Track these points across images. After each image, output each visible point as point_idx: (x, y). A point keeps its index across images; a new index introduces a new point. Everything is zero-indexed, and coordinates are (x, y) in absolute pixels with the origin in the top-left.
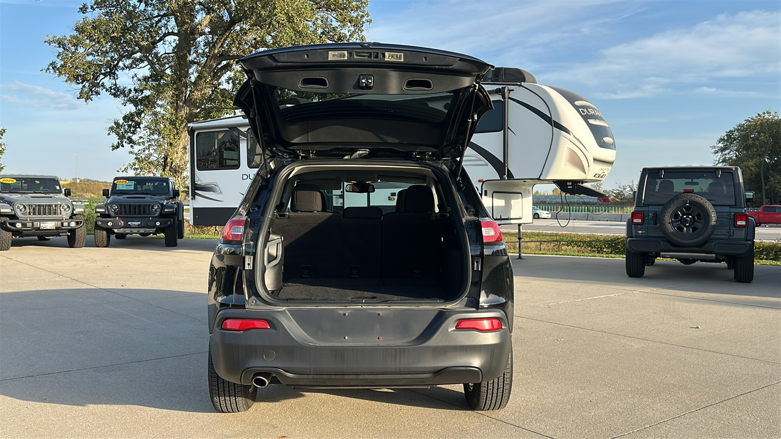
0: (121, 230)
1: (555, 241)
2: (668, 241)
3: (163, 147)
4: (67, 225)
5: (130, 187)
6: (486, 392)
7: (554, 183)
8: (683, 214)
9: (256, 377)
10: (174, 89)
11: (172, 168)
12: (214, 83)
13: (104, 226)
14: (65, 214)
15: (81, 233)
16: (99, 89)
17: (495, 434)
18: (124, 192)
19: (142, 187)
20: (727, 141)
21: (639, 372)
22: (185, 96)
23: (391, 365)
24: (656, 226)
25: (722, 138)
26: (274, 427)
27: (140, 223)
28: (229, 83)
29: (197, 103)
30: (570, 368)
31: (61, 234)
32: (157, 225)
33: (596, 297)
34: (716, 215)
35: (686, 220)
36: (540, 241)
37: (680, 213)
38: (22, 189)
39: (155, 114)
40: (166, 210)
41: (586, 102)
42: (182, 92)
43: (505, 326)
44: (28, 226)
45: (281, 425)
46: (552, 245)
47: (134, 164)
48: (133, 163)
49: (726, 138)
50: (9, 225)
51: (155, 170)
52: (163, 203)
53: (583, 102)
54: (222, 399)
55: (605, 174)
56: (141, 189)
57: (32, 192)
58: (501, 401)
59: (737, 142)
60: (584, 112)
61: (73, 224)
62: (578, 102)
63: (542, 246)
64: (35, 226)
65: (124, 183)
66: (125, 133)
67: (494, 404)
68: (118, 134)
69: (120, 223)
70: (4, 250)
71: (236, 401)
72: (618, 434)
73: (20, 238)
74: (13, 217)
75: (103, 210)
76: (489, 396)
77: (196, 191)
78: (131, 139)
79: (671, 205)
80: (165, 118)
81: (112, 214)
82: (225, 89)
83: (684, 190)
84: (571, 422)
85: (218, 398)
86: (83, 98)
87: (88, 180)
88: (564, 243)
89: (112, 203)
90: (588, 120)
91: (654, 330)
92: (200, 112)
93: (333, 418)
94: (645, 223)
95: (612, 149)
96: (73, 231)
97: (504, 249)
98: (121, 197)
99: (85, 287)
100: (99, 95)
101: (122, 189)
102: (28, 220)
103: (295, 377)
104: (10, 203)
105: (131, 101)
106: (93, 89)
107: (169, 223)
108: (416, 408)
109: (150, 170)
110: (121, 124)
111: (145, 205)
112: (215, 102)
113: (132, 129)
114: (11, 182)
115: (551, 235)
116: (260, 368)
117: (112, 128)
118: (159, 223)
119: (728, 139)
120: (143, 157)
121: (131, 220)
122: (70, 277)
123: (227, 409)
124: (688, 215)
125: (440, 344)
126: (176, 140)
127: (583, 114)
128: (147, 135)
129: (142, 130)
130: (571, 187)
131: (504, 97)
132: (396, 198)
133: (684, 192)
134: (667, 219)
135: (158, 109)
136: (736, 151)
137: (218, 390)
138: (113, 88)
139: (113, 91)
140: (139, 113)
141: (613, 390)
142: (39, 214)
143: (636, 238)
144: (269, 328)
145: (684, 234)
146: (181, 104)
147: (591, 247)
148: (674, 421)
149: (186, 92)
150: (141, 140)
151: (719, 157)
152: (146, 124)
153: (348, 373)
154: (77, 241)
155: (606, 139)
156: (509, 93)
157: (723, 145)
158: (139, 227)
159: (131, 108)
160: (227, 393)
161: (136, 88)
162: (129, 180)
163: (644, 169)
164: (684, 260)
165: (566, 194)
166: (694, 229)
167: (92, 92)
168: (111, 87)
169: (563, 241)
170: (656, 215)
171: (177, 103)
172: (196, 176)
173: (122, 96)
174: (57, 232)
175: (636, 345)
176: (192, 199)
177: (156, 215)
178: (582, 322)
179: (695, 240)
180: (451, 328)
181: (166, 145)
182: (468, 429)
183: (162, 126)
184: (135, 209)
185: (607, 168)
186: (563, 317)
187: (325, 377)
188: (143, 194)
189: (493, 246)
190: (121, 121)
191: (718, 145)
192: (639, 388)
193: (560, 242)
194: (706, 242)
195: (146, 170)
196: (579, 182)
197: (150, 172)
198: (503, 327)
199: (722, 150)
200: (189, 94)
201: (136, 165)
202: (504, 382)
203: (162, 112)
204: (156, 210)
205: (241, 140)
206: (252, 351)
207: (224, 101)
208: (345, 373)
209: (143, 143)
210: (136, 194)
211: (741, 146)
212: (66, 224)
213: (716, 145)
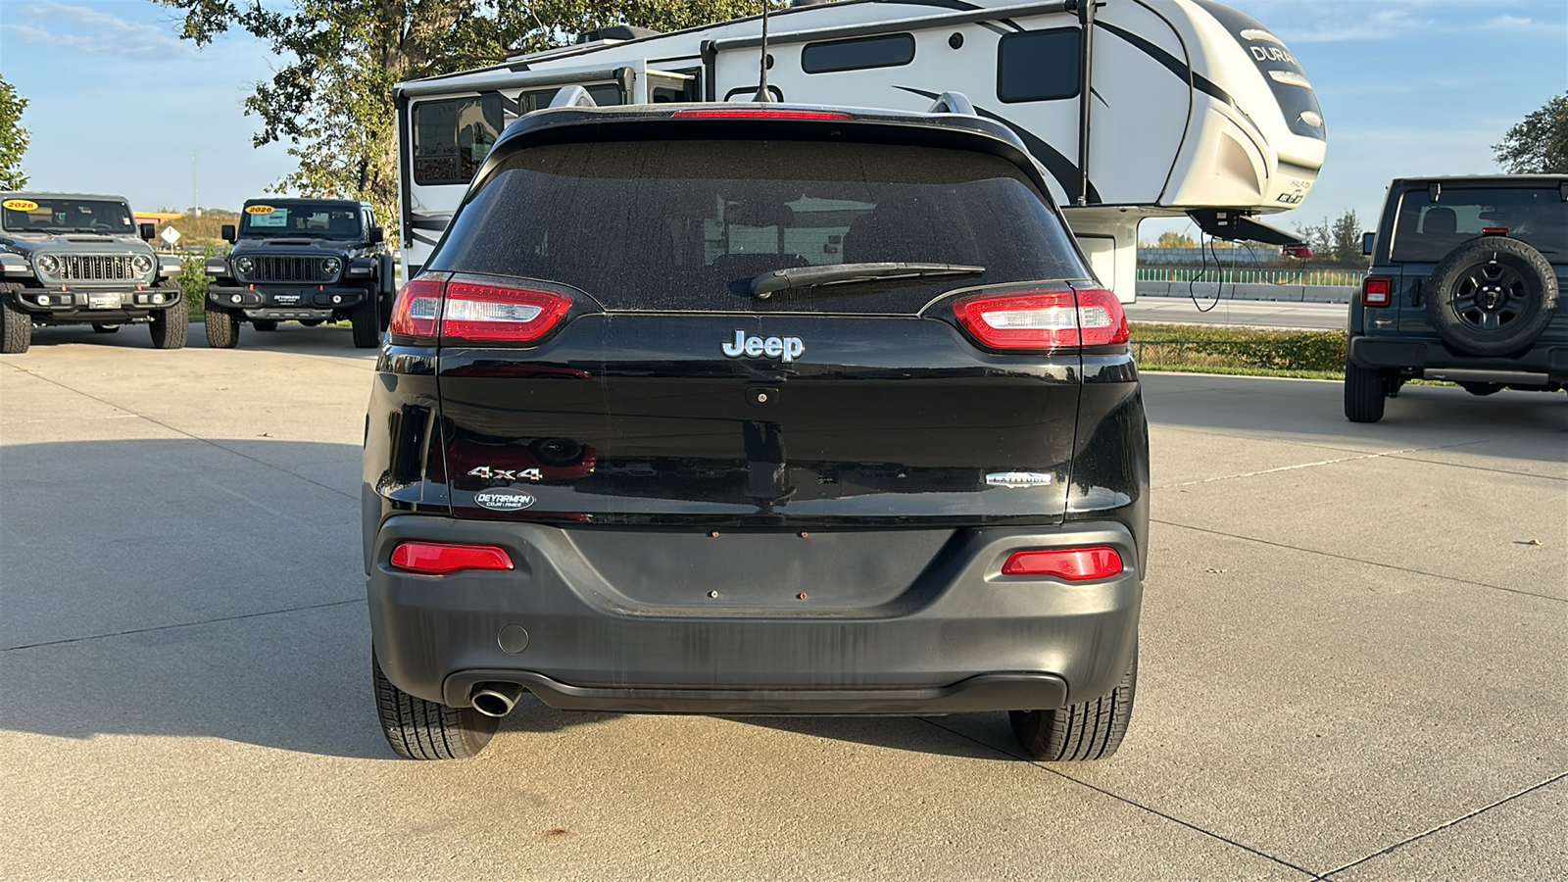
0: (261, 313)
1: (1171, 342)
2: (1444, 343)
3: (359, 141)
4: (146, 301)
5: (278, 220)
6: (1068, 721)
7: (1189, 213)
8: (1483, 282)
9: (481, 691)
10: (379, 16)
11: (377, 185)
12: (461, 5)
13: (227, 304)
14: (143, 276)
15: (177, 316)
16: (226, 19)
17: (1092, 830)
18: (265, 232)
19: (305, 221)
20: (1528, 134)
21: (1421, 655)
22: (402, 34)
23: (831, 666)
24: (1418, 309)
25: (1517, 127)
26: (538, 802)
27: (298, 297)
28: (492, 6)
29: (425, 48)
30: (1254, 646)
31: (134, 320)
32: (335, 301)
33: (1285, 468)
34: (1556, 286)
35: (1488, 297)
36: (1141, 343)
37: (1474, 280)
38: (55, 223)
39: (340, 71)
40: (353, 271)
41: (1264, 33)
42: (395, 25)
43: (1131, 565)
44: (63, 302)
45: (557, 799)
46: (1166, 350)
47: (300, 176)
48: (296, 174)
49: (1525, 129)
50: (23, 298)
51: (343, 189)
52: (346, 257)
53: (1259, 31)
54: (409, 731)
55: (1300, 194)
56: (303, 227)
57: (73, 229)
58: (1105, 737)
59: (1548, 138)
60: (1261, 55)
61: (159, 299)
62: (1247, 31)
63: (1143, 352)
64: (77, 303)
65: (266, 212)
66: (280, 110)
67: (1087, 748)
68: (265, 113)
69: (257, 298)
70: (15, 352)
71: (443, 736)
72: (1405, 832)
73: (49, 327)
74: (33, 282)
75: (222, 270)
76: (1076, 731)
77: (414, 230)
78: (293, 124)
79: (1454, 261)
80: (360, 78)
81: (241, 278)
82: (483, 18)
83: (1486, 229)
84: (1280, 798)
85: (399, 729)
86: (190, 37)
87: (220, 212)
88: (1190, 345)
89: (239, 254)
90: (1270, 72)
91: (1432, 547)
92: (432, 67)
93: (685, 777)
94: (1393, 304)
95: (1318, 138)
96: (159, 313)
97: (1131, 364)
98: (259, 243)
99: (163, 434)
100: (224, 32)
101: (261, 224)
102: (64, 289)
103: (582, 694)
104: (25, 253)
105: (291, 43)
106: (212, 19)
107: (360, 298)
108: (891, 750)
109: (333, 188)
110: (271, 92)
111: (309, 259)
112: (464, 46)
113: (295, 103)
114: (27, 209)
115: (1159, 329)
116: (488, 672)
117: (252, 101)
118: (340, 298)
119: (1529, 131)
120: (318, 161)
121: (282, 290)
122: (139, 411)
123: (424, 753)
124: (1492, 284)
125: (963, 615)
126: (383, 127)
127: (1259, 59)
128: (324, 116)
129: (314, 104)
130: (1226, 223)
131: (1083, 21)
132: (840, 247)
133: (1486, 234)
134: (1446, 293)
135: (347, 61)
136: (1544, 155)
137: (398, 711)
138: (252, 15)
139: (253, 22)
140: (307, 71)
141: (1367, 704)
142: (87, 276)
143: (1372, 336)
144: (511, 567)
145: (1481, 328)
146: (393, 50)
147: (1248, 354)
148: (1539, 797)
149: (403, 23)
150: (312, 127)
151: (1509, 168)
152: (323, 93)
153: (719, 687)
154: (168, 335)
155: (1307, 116)
156: (1096, 11)
157: (1517, 144)
158: (297, 305)
159: (291, 59)
160: (419, 718)
161: (301, 16)
162: (275, 207)
163: (1396, 182)
164: (1477, 387)
165: (1213, 238)
166: (1506, 317)
167: (210, 23)
168: (249, 14)
169: (1189, 343)
170: (1418, 283)
171: (385, 48)
172: (412, 197)
173: (273, 33)
174: (126, 313)
175: (1398, 587)
176: (406, 247)
177: (334, 281)
178: (1263, 528)
179: (1509, 341)
180: (990, 572)
181: (364, 138)
182: (1023, 814)
183: (354, 95)
184: (288, 267)
185: (1305, 180)
186: (1219, 515)
187: (659, 693)
188: (306, 235)
189: (1099, 357)
190: (271, 87)
191: (1508, 144)
192: (1430, 699)
193: (1182, 344)
194: (1531, 346)
195: (325, 188)
196: (1243, 213)
197: (331, 192)
198: (1125, 569)
199: (1517, 153)
200: (410, 29)
201: (304, 177)
202: (1114, 698)
203: (355, 66)
204: (332, 271)
205: (508, 118)
206: (466, 627)
207: (483, 45)
208: (712, 687)
209: (317, 132)
210: (291, 235)
211: (1557, 145)
212: (143, 298)
213: (1503, 144)
